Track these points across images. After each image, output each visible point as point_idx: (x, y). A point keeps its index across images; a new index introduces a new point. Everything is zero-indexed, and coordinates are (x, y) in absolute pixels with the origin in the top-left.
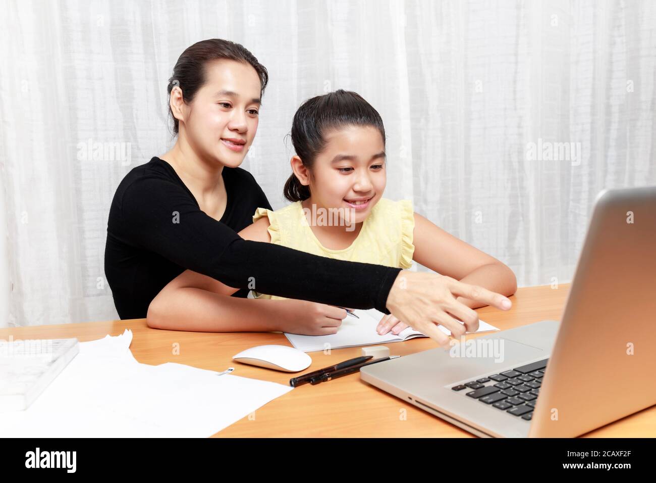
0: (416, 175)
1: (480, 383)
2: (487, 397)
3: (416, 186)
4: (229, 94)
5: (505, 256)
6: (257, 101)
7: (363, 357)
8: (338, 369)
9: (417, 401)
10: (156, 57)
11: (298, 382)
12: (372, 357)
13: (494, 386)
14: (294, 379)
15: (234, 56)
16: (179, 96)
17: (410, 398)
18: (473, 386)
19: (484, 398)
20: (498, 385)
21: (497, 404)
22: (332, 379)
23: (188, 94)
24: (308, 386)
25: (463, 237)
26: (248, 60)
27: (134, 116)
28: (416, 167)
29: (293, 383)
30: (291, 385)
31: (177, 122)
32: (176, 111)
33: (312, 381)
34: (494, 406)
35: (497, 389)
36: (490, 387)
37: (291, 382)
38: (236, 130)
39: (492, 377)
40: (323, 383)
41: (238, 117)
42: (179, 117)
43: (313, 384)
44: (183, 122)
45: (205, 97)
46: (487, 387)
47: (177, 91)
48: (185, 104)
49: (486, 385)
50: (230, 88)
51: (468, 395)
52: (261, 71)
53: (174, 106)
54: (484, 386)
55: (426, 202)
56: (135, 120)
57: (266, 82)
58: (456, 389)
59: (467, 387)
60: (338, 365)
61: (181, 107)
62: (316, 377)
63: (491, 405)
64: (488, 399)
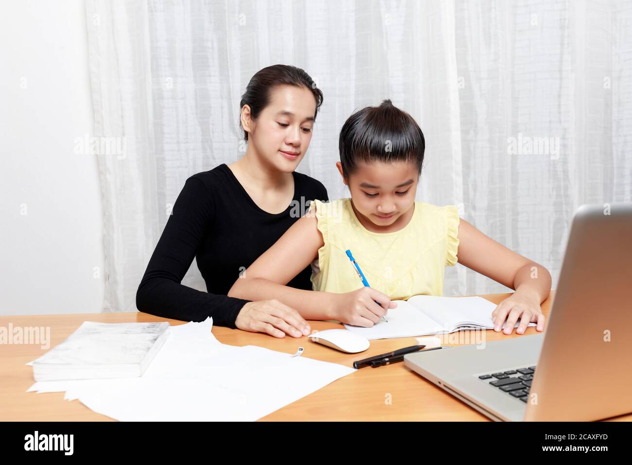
0: (465, 183)
1: (507, 374)
2: (507, 386)
3: (466, 193)
4: (287, 114)
5: (549, 260)
6: (312, 119)
7: (417, 346)
8: (395, 355)
9: (445, 386)
10: (230, 78)
11: (359, 365)
12: (425, 346)
13: (519, 378)
14: (357, 362)
15: (292, 81)
16: (248, 112)
17: (440, 383)
18: (499, 377)
19: (503, 387)
20: (522, 377)
21: (513, 393)
22: (390, 364)
23: (255, 113)
24: (369, 370)
25: (509, 245)
26: (306, 84)
27: (211, 130)
28: (466, 176)
29: (356, 366)
30: (355, 367)
31: (246, 133)
32: (245, 125)
33: (373, 364)
34: (510, 394)
35: (520, 380)
36: (515, 378)
37: (354, 365)
38: (291, 144)
39: (520, 370)
40: (381, 367)
41: (294, 133)
42: (248, 129)
43: (374, 367)
44: (251, 134)
45: (268, 116)
46: (512, 378)
47: (247, 108)
48: (252, 119)
49: (511, 376)
50: (288, 109)
51: (491, 383)
52: (317, 94)
53: (243, 121)
54: (509, 377)
55: (474, 208)
56: (211, 134)
57: (321, 103)
58: (481, 378)
59: (493, 377)
60: (395, 352)
61: (249, 121)
62: (376, 362)
63: (508, 393)
64: (508, 388)
